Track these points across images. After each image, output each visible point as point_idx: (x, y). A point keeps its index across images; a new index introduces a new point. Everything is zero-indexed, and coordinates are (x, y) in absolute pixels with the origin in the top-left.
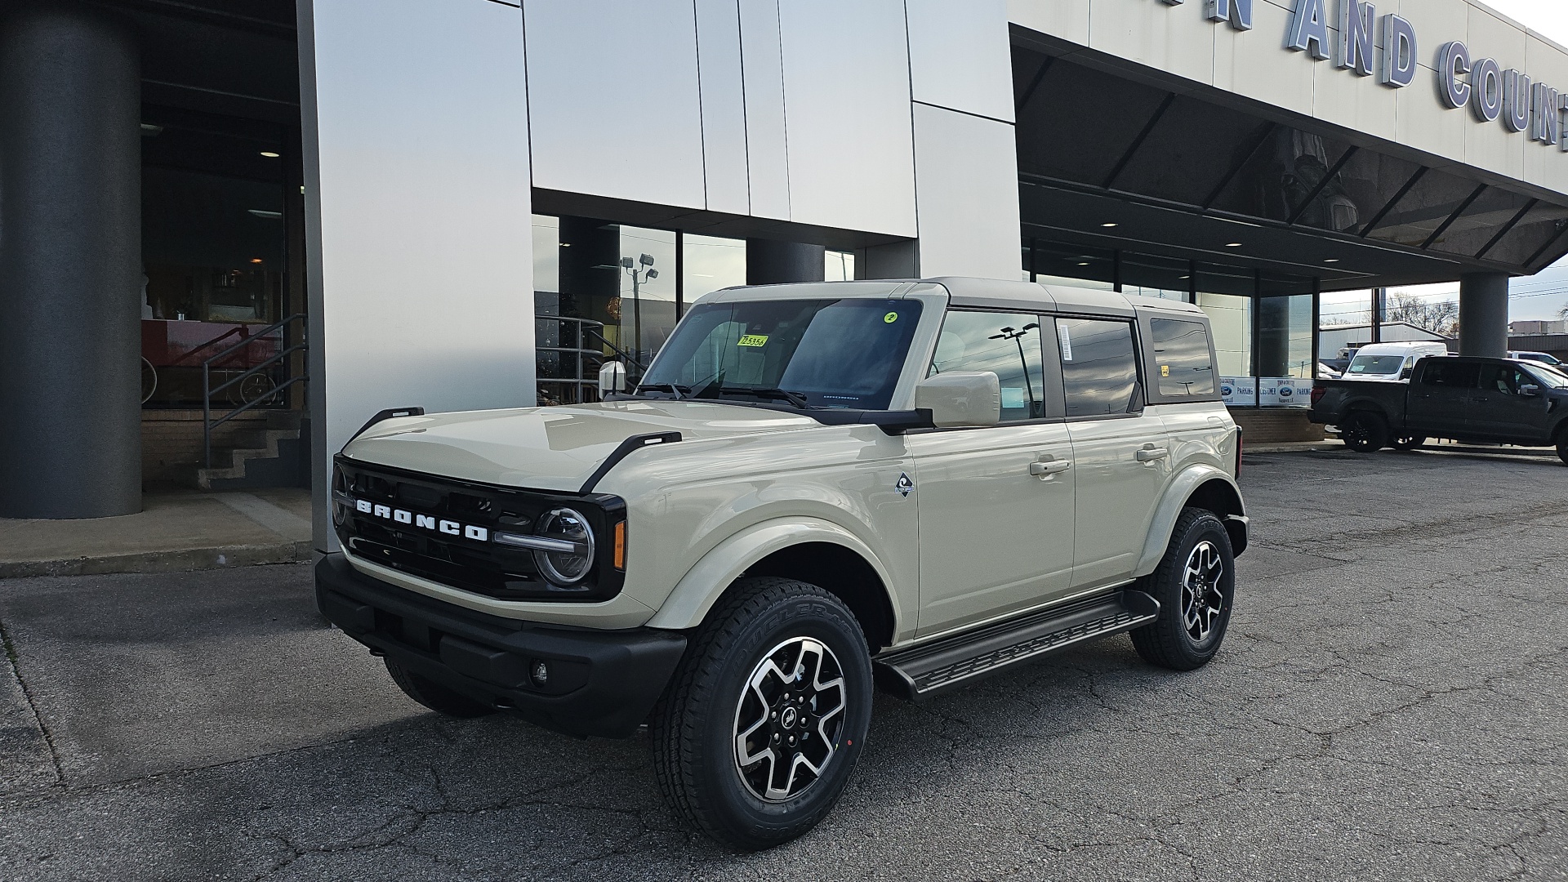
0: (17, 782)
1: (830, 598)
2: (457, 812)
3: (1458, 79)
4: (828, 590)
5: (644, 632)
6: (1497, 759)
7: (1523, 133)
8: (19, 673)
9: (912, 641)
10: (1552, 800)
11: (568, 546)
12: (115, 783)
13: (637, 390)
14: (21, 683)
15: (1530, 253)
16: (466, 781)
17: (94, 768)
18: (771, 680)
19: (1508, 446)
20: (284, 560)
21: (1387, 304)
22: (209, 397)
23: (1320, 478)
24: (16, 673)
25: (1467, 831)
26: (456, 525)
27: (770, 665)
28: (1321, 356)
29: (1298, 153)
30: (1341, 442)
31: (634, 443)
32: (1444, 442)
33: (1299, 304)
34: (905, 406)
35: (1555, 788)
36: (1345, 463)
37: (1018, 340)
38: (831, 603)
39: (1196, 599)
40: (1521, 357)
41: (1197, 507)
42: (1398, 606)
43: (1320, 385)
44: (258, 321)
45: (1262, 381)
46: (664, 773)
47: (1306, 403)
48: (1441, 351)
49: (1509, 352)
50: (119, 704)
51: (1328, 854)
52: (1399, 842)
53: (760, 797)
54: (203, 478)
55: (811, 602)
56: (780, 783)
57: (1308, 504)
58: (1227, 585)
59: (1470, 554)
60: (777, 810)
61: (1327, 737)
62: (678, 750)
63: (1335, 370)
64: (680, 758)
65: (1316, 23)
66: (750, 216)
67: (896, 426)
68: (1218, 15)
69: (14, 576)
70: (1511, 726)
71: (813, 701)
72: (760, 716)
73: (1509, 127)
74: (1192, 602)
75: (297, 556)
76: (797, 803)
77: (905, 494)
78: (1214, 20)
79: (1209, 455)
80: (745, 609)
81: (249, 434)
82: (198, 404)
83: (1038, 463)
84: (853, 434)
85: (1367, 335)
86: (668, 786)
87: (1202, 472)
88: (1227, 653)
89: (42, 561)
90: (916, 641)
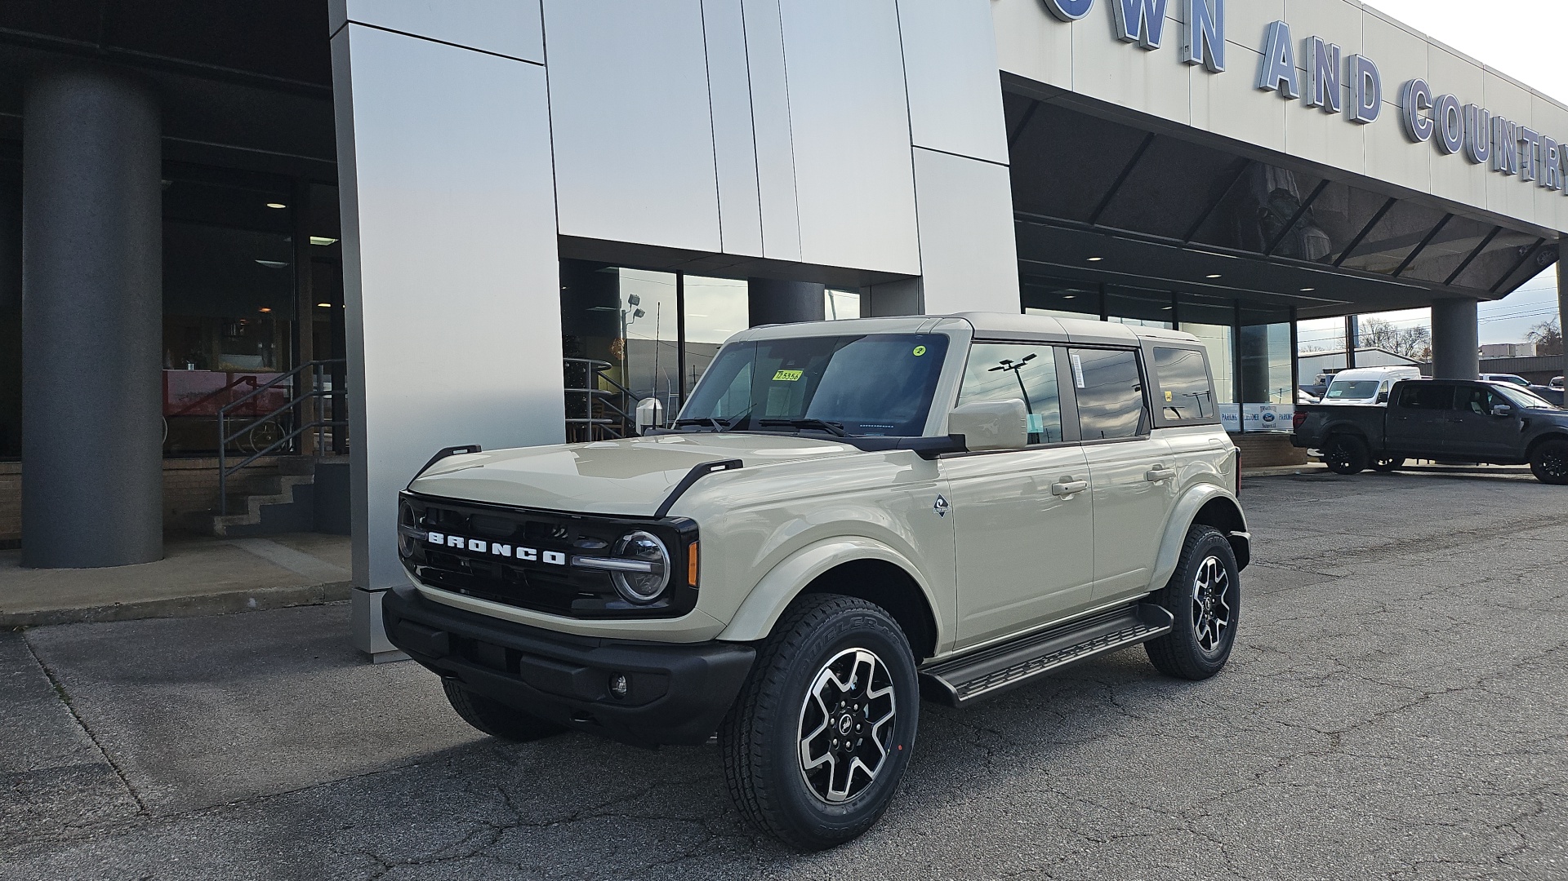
0: (100, 813)
1: (880, 611)
2: (531, 825)
3: (1421, 114)
4: (877, 605)
5: (716, 645)
6: (1493, 750)
7: (1484, 165)
8: (77, 714)
9: (951, 653)
10: (1546, 785)
11: (645, 566)
12: (196, 811)
13: (675, 424)
14: (81, 723)
15: (1496, 278)
16: (534, 798)
17: (172, 797)
18: (831, 690)
19: (1483, 465)
20: (314, 602)
21: (1359, 331)
22: (225, 445)
23: (1308, 499)
24: (74, 714)
25: (1471, 813)
26: (534, 551)
27: (828, 674)
28: (1301, 383)
29: (1271, 187)
30: (1325, 465)
31: (702, 470)
32: (1423, 462)
33: (1276, 332)
34: (937, 433)
35: (1548, 774)
36: (1330, 485)
37: (1017, 372)
38: (880, 616)
39: (1206, 612)
40: (1491, 378)
41: (1202, 524)
42: (1392, 617)
43: (1301, 410)
44: (267, 369)
45: (1246, 407)
46: (735, 778)
47: (1288, 428)
48: (1415, 374)
49: (1481, 375)
50: (181, 739)
51: (1345, 838)
52: (1410, 826)
53: (823, 800)
54: (219, 525)
55: (864, 615)
56: (839, 786)
57: (1297, 525)
58: (1233, 598)
59: (1455, 567)
60: (837, 811)
61: (1335, 735)
62: (748, 755)
63: (1314, 396)
64: (750, 762)
65: (1285, 64)
66: (763, 258)
67: (931, 451)
68: (1193, 59)
69: (49, 624)
70: (1505, 721)
71: (866, 709)
72: (820, 722)
73: (1471, 159)
74: (1201, 616)
75: (325, 598)
76: (854, 804)
77: (942, 514)
78: (1189, 63)
79: (1213, 475)
80: (805, 622)
81: (264, 480)
82: (213, 453)
83: (1059, 484)
84: (888, 459)
85: (1343, 361)
86: (739, 791)
87: (1206, 490)
88: (1235, 663)
89: (77, 608)
90: (954, 652)
